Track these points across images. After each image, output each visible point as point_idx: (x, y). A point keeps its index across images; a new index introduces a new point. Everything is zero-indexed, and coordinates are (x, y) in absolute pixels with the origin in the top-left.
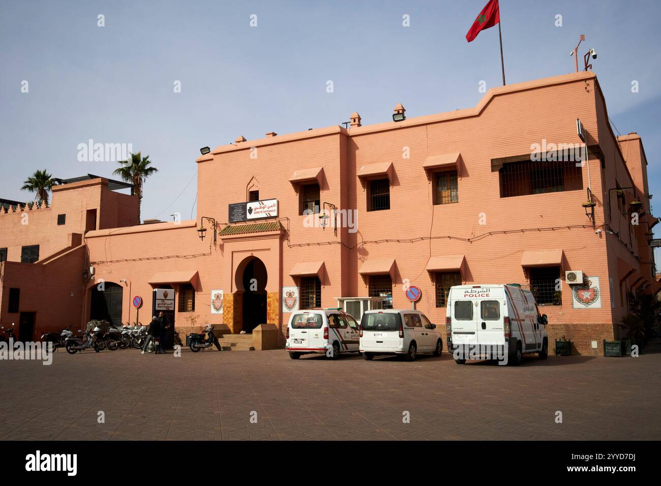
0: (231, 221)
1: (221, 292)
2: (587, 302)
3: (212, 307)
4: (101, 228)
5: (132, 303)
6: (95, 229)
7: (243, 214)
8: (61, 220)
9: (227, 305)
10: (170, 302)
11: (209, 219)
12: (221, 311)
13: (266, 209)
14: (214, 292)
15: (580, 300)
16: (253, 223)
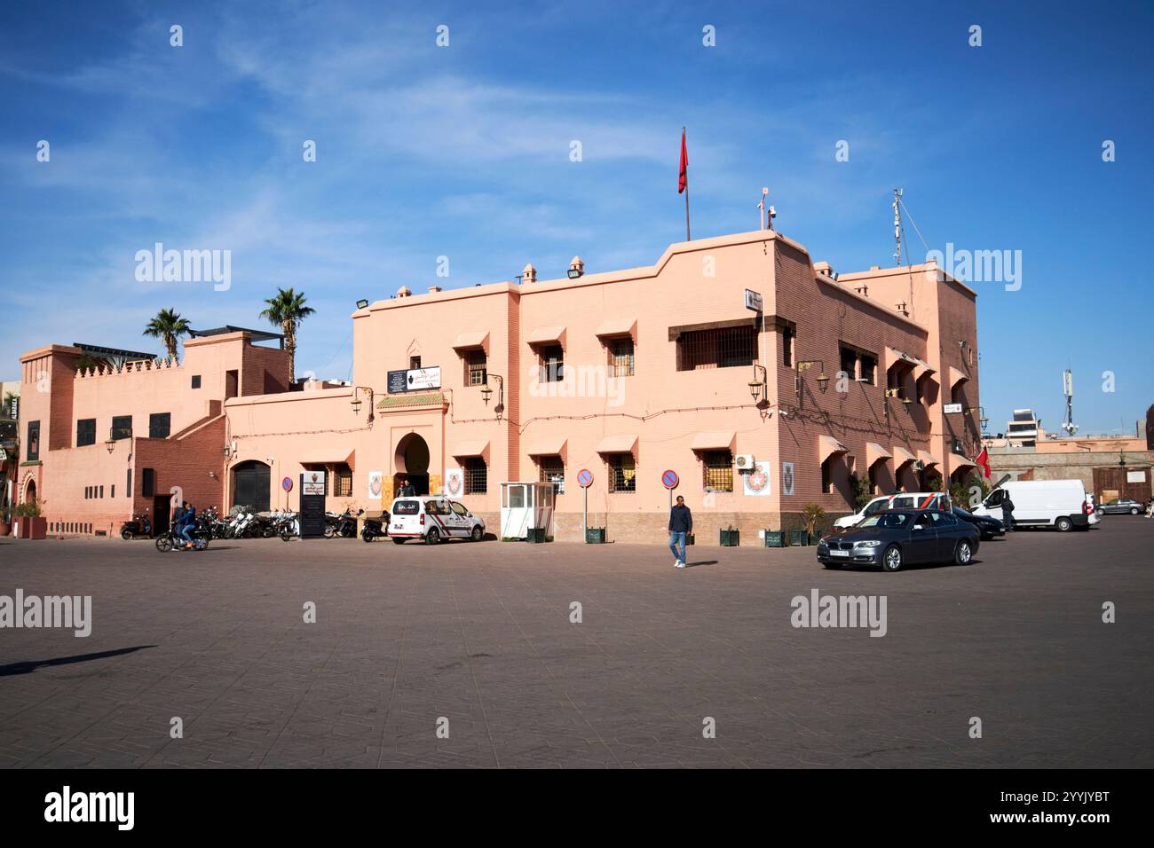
0: (390, 391)
1: (379, 474)
2: (757, 488)
3: (370, 491)
4: (244, 394)
5: (281, 485)
6: (236, 396)
7: (403, 384)
8: (196, 382)
9: (386, 489)
10: (319, 486)
11: (365, 389)
12: (380, 496)
13: (428, 379)
14: (372, 474)
15: (751, 486)
16: (413, 394)
